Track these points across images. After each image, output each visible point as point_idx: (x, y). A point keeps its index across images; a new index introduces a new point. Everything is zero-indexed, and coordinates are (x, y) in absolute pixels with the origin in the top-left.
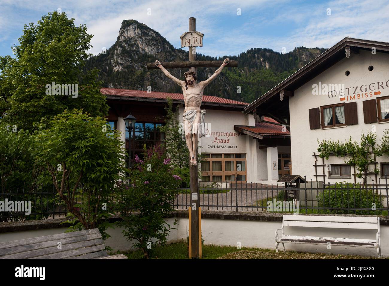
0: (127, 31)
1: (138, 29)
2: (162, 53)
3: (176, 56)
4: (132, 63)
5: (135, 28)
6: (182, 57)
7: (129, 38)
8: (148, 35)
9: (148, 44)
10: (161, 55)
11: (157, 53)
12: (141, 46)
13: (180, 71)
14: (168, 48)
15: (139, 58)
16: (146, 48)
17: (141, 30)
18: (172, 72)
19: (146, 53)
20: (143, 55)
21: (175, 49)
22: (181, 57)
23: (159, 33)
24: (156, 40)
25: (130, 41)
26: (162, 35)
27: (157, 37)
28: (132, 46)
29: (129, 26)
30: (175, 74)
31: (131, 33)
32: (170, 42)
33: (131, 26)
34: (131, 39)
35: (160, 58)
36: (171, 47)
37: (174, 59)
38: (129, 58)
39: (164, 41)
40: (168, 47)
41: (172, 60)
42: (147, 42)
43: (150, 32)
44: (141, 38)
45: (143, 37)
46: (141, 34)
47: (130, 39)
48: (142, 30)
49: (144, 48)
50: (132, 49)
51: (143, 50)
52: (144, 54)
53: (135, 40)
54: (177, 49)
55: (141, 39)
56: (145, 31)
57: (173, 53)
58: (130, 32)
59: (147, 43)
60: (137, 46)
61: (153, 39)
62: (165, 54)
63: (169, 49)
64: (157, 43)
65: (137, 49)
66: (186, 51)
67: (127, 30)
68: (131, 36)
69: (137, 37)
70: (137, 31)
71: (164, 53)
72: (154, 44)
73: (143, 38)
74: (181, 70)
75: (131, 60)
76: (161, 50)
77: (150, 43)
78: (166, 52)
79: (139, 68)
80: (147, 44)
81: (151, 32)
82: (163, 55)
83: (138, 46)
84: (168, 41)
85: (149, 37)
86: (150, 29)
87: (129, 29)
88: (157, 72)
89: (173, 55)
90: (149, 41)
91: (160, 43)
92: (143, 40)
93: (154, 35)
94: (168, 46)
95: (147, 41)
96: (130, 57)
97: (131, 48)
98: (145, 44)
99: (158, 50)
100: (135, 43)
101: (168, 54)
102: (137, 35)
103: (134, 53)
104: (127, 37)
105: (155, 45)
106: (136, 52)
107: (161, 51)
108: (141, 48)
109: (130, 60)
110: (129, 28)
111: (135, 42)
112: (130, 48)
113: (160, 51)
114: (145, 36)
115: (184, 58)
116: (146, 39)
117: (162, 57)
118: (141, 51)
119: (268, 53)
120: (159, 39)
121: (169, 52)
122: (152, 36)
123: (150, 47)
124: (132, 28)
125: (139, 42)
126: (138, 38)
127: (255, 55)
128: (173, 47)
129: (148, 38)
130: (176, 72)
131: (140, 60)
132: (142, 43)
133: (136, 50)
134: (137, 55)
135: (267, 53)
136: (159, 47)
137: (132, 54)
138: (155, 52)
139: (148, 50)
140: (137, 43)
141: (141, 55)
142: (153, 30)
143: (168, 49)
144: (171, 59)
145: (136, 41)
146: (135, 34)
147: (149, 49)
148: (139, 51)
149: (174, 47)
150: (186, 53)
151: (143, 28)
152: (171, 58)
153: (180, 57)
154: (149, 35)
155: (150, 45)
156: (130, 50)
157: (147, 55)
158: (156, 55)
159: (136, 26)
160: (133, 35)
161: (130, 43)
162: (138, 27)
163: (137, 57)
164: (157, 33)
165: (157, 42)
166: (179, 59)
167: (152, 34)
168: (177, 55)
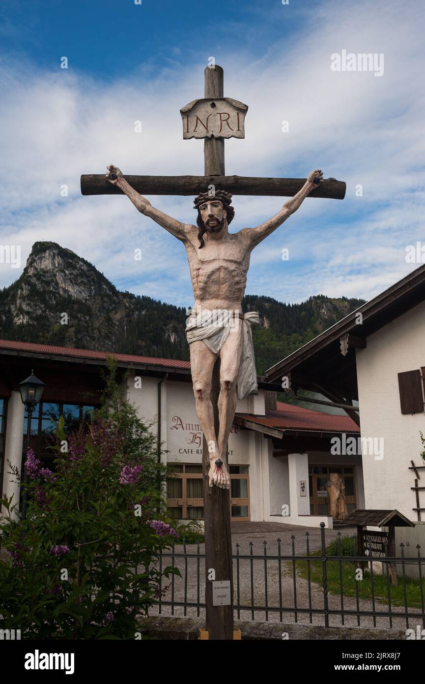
0: (41, 260)
1: (59, 257)
2: (96, 298)
3: (119, 303)
4: (45, 311)
5: (54, 256)
6: (130, 305)
7: (42, 270)
8: (74, 268)
9: (74, 281)
10: (95, 301)
11: (88, 298)
12: (63, 285)
13: (125, 328)
14: (106, 289)
15: (57, 304)
16: (70, 289)
17: (64, 260)
18: (112, 328)
19: (70, 296)
20: (65, 300)
21: (119, 292)
22: (127, 305)
23: (93, 265)
24: (87, 277)
25: (45, 276)
26: (98, 268)
27: (89, 271)
28: (48, 284)
29: (45, 251)
30: (117, 332)
31: (46, 263)
32: (110, 280)
33: (47, 252)
34: (47, 272)
35: (93, 305)
36: (112, 288)
37: (116, 307)
38: (41, 304)
39: (100, 277)
40: (107, 288)
41: (112, 310)
42: (73, 278)
43: (78, 263)
44: (63, 271)
45: (66, 269)
46: (64, 265)
47: (45, 272)
48: (65, 259)
49: (67, 288)
50: (47, 289)
51: (65, 291)
52: (66, 297)
53: (52, 274)
54: (122, 292)
55: (63, 274)
56: (70, 261)
57: (115, 298)
58: (45, 261)
59: (73, 280)
60: (55, 284)
61: (82, 274)
62: (102, 299)
63: (107, 291)
64: (89, 282)
65: (56, 289)
66: (136, 296)
67: (41, 258)
68: (46, 268)
69: (56, 269)
70: (58, 260)
71: (100, 298)
72: (84, 283)
73: (67, 272)
74: (127, 327)
75: (44, 306)
76: (95, 292)
77: (77, 281)
78: (103, 296)
79: (57, 320)
80: (72, 282)
81: (80, 262)
82: (99, 301)
83: (57, 284)
84: (107, 278)
85: (76, 271)
86: (79, 258)
87: (44, 257)
88: (86, 328)
89: (114, 302)
90: (76, 276)
91: (94, 282)
92: (65, 275)
93: (85, 268)
94: (107, 286)
95: (72, 277)
96: (44, 301)
97: (46, 287)
98: (69, 281)
99: (90, 293)
100: (52, 280)
101: (106, 299)
102: (57, 266)
103: (50, 296)
104: (40, 268)
105: (85, 284)
106: (54, 293)
107: (95, 295)
108: (62, 288)
109: (42, 306)
110: (43, 255)
111: (53, 278)
112: (44, 288)
113: (92, 294)
114: (70, 269)
115: (132, 306)
116: (71, 274)
117: (96, 305)
118: (61, 293)
119: (268, 304)
120: (92, 275)
121: (108, 296)
122: (82, 270)
123: (76, 288)
124: (49, 254)
125: (59, 278)
126: (58, 271)
127: (247, 307)
128: (115, 288)
129: (75, 272)
130: (117, 329)
131: (59, 307)
132: (64, 280)
133: (54, 290)
134: (55, 298)
135: (266, 304)
136: (93, 288)
137: (47, 297)
138: (85, 295)
139: (74, 291)
140: (56, 280)
141: (61, 298)
142: (83, 260)
143: (106, 291)
144: (111, 308)
145: (55, 276)
146: (54, 264)
147: (75, 290)
148: (58, 293)
149: (117, 289)
150: (135, 298)
151: (67, 257)
152: (111, 305)
153: (125, 306)
154: (76, 268)
155: (76, 284)
156: (44, 291)
157: (71, 299)
158: (86, 300)
159: (56, 252)
160: (50, 267)
161: (44, 279)
162: (58, 254)
163: (54, 302)
164: (89, 265)
165: (89, 279)
166: (124, 309)
167: (81, 266)
168: (121, 302)
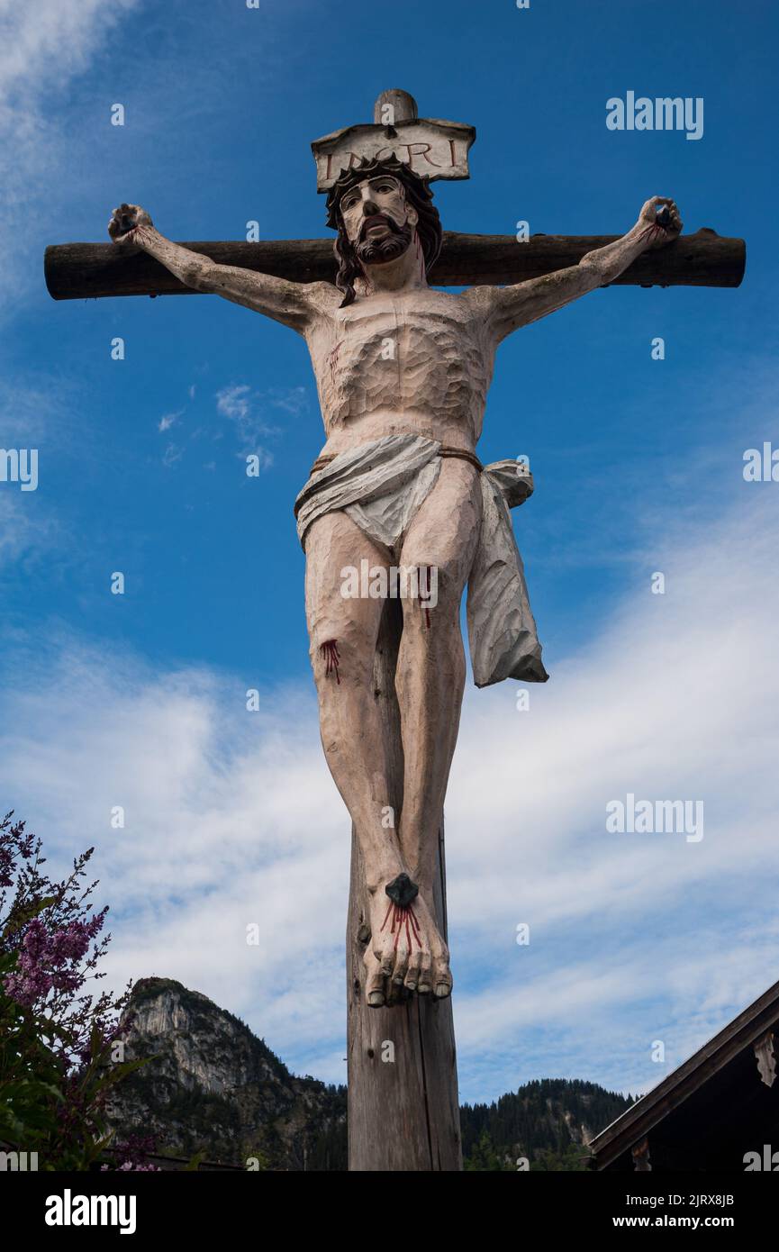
0: (147, 1015)
1: (182, 1008)
2: (250, 1090)
3: (293, 1101)
4: (149, 1119)
5: (172, 1006)
6: (314, 1105)
7: (148, 1034)
8: (210, 1029)
9: (207, 1057)
10: (247, 1097)
11: (233, 1090)
12: (186, 1065)
13: (305, 1152)
14: (269, 1072)
15: (173, 1104)
16: (200, 1072)
17: (191, 1014)
18: (279, 1154)
19: (199, 1087)
20: (188, 1094)
21: (293, 1077)
22: (310, 1104)
23: (245, 1025)
24: (234, 1047)
25: (152, 1047)
26: (254, 1031)
27: (237, 1035)
28: (158, 1062)
29: (155, 997)
30: (289, 1161)
31: (157, 1020)
32: (278, 1054)
33: (160, 998)
34: (157, 1038)
35: (243, 1106)
36: (281, 1070)
37: (288, 1110)
38: (143, 1103)
39: (259, 1048)
40: (271, 1070)
41: (280, 1115)
42: (206, 1051)
43: (217, 1019)
44: (187, 1037)
45: (194, 1033)
46: (190, 1025)
47: (154, 1038)
48: (193, 1012)
49: (193, 1071)
50: (154, 1072)
51: (190, 1076)
52: (191, 1090)
53: (166, 1042)
54: (299, 1079)
55: (186, 1042)
56: (203, 1016)
57: (286, 1090)
58: (154, 1017)
59: (205, 1054)
60: (171, 1062)
61: (224, 1042)
62: (260, 1093)
63: (271, 1076)
64: (237, 1057)
65: (172, 1073)
66: (327, 1085)
67: (146, 1011)
68: (156, 1029)
69: (175, 1033)
70: (179, 1014)
71: (257, 1090)
72: (227, 1058)
73: (195, 1038)
74: (308, 1151)
75: (147, 1108)
76: (248, 1079)
77: (214, 1056)
78: (262, 1087)
79: (171, 1137)
80: (203, 1058)
81: (220, 1018)
82: (254, 1097)
83: (175, 1062)
84: (272, 1049)
85: (213, 1036)
86: (218, 1009)
87: (153, 1009)
88: (227, 1155)
89: (284, 1099)
90: (212, 1047)
91: (246, 1056)
92: (192, 1044)
93: (230, 1030)
94: (270, 1066)
95: (205, 1047)
96: (148, 1098)
97: (153, 1068)
98: (198, 1056)
99: (238, 1080)
100: (166, 1054)
101: (268, 1093)
102: (176, 1026)
103: (160, 1086)
104: (145, 1031)
105: (229, 1063)
106: (168, 1082)
107: (247, 1084)
108: (184, 1069)
109: (144, 1108)
110: (152, 1005)
111: (168, 1051)
112: (150, 1071)
113: (242, 1083)
114: (200, 1032)
115: (320, 1107)
116: (202, 1042)
117: (249, 1104)
118: (183, 1080)
119: (588, 1097)
120: (242, 1043)
121: (273, 1086)
122: (224, 1034)
123: (212, 1069)
124: (164, 1003)
125: (180, 1050)
126: (177, 1036)
127: (545, 1104)
128: (286, 1069)
129: (210, 1038)
130: (289, 1157)
131: (176, 1109)
132: (189, 1053)
133: (168, 1076)
134: (169, 1092)
135: (584, 1097)
136: (243, 1069)
137: (154, 1090)
138: (227, 1084)
139: (207, 1077)
140: (174, 1054)
141: (181, 1092)
142: (226, 1014)
143: (268, 1076)
144: (278, 1111)
145: (172, 1045)
146: (171, 1023)
147: (210, 1075)
148: (177, 1082)
149: (291, 1071)
150: (325, 1090)
151: (198, 1008)
152: (277, 1105)
153: (306, 1105)
154: (213, 1030)
155: (212, 1062)
156: (150, 1077)
157: (200, 1094)
158: (230, 1095)
159: (176, 998)
160: (163, 1027)
161: (151, 1053)
162: (180, 1004)
163: (168, 1101)
164: (237, 1024)
165: (236, 1051)
166: (303, 1112)
167: (222, 1025)
168: (297, 1098)
